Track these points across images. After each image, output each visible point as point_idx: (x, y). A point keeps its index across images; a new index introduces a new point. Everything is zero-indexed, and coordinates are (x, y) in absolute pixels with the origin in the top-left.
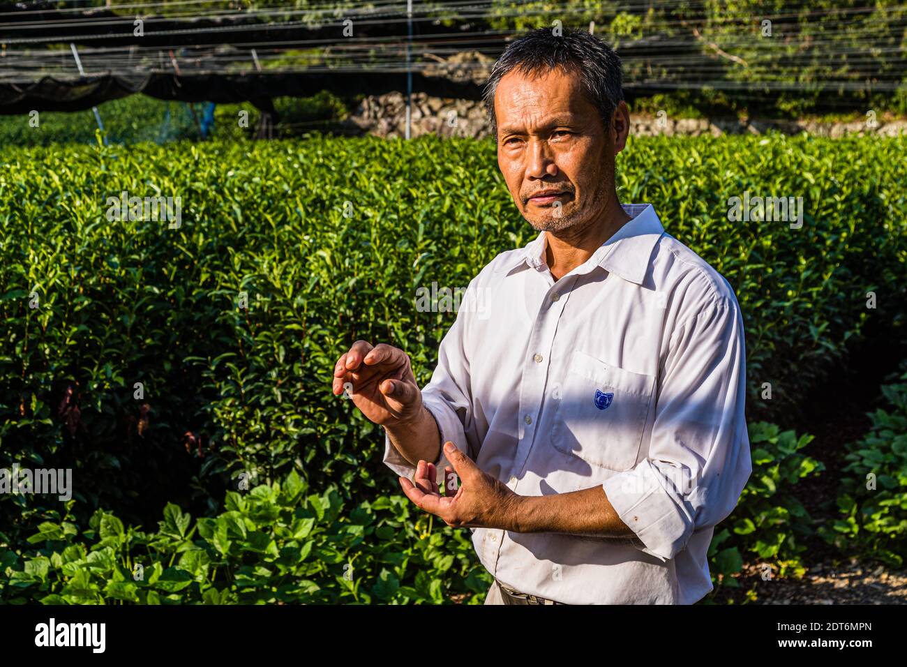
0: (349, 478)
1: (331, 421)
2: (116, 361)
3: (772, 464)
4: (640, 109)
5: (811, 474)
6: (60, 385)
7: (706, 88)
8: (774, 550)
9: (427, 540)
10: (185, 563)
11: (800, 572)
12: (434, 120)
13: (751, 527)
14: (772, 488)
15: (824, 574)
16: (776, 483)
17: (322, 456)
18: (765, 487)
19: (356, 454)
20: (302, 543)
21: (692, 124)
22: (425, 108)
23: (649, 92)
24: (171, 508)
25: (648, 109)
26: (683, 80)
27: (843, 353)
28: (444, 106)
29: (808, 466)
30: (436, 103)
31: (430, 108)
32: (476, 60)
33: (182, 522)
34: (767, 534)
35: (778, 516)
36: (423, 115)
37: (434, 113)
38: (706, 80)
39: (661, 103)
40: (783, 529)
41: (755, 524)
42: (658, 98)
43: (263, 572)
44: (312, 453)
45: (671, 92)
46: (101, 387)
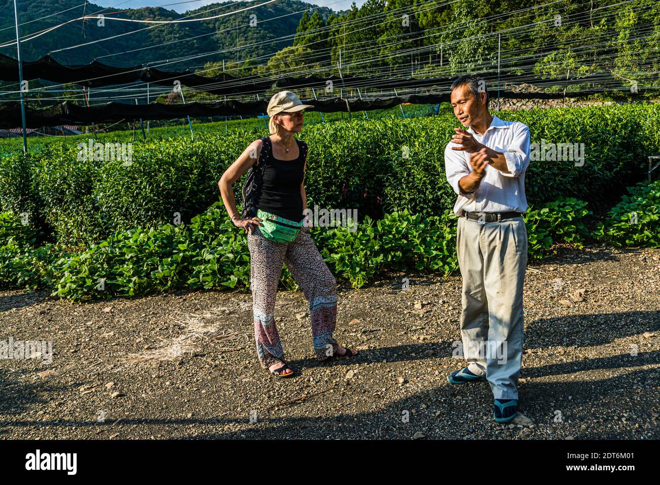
0: (425, 211)
1: (419, 194)
2: (359, 176)
3: (571, 212)
4: (590, 99)
5: (585, 215)
6: (342, 183)
7: (615, 90)
8: (571, 239)
9: (446, 230)
10: (368, 232)
11: (581, 247)
12: (514, 106)
13: (562, 232)
14: (571, 219)
15: (591, 248)
16: (572, 217)
17: (416, 205)
18: (569, 219)
19: (427, 204)
20: (403, 229)
21: (610, 103)
22: (511, 103)
23: (593, 93)
24: (367, 217)
25: (593, 99)
26: (606, 87)
27: (612, 176)
28: (518, 102)
29: (585, 213)
30: (515, 101)
31: (513, 102)
32: (530, 86)
33: (370, 221)
34: (568, 234)
35: (572, 228)
36: (510, 105)
37: (514, 104)
38: (615, 87)
39: (598, 97)
40: (574, 232)
41: (563, 230)
42: (596, 95)
43: (391, 236)
44: (414, 204)
45: (602, 92)
46: (353, 184)
